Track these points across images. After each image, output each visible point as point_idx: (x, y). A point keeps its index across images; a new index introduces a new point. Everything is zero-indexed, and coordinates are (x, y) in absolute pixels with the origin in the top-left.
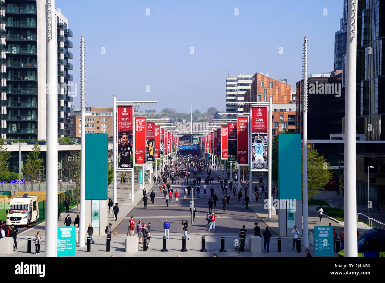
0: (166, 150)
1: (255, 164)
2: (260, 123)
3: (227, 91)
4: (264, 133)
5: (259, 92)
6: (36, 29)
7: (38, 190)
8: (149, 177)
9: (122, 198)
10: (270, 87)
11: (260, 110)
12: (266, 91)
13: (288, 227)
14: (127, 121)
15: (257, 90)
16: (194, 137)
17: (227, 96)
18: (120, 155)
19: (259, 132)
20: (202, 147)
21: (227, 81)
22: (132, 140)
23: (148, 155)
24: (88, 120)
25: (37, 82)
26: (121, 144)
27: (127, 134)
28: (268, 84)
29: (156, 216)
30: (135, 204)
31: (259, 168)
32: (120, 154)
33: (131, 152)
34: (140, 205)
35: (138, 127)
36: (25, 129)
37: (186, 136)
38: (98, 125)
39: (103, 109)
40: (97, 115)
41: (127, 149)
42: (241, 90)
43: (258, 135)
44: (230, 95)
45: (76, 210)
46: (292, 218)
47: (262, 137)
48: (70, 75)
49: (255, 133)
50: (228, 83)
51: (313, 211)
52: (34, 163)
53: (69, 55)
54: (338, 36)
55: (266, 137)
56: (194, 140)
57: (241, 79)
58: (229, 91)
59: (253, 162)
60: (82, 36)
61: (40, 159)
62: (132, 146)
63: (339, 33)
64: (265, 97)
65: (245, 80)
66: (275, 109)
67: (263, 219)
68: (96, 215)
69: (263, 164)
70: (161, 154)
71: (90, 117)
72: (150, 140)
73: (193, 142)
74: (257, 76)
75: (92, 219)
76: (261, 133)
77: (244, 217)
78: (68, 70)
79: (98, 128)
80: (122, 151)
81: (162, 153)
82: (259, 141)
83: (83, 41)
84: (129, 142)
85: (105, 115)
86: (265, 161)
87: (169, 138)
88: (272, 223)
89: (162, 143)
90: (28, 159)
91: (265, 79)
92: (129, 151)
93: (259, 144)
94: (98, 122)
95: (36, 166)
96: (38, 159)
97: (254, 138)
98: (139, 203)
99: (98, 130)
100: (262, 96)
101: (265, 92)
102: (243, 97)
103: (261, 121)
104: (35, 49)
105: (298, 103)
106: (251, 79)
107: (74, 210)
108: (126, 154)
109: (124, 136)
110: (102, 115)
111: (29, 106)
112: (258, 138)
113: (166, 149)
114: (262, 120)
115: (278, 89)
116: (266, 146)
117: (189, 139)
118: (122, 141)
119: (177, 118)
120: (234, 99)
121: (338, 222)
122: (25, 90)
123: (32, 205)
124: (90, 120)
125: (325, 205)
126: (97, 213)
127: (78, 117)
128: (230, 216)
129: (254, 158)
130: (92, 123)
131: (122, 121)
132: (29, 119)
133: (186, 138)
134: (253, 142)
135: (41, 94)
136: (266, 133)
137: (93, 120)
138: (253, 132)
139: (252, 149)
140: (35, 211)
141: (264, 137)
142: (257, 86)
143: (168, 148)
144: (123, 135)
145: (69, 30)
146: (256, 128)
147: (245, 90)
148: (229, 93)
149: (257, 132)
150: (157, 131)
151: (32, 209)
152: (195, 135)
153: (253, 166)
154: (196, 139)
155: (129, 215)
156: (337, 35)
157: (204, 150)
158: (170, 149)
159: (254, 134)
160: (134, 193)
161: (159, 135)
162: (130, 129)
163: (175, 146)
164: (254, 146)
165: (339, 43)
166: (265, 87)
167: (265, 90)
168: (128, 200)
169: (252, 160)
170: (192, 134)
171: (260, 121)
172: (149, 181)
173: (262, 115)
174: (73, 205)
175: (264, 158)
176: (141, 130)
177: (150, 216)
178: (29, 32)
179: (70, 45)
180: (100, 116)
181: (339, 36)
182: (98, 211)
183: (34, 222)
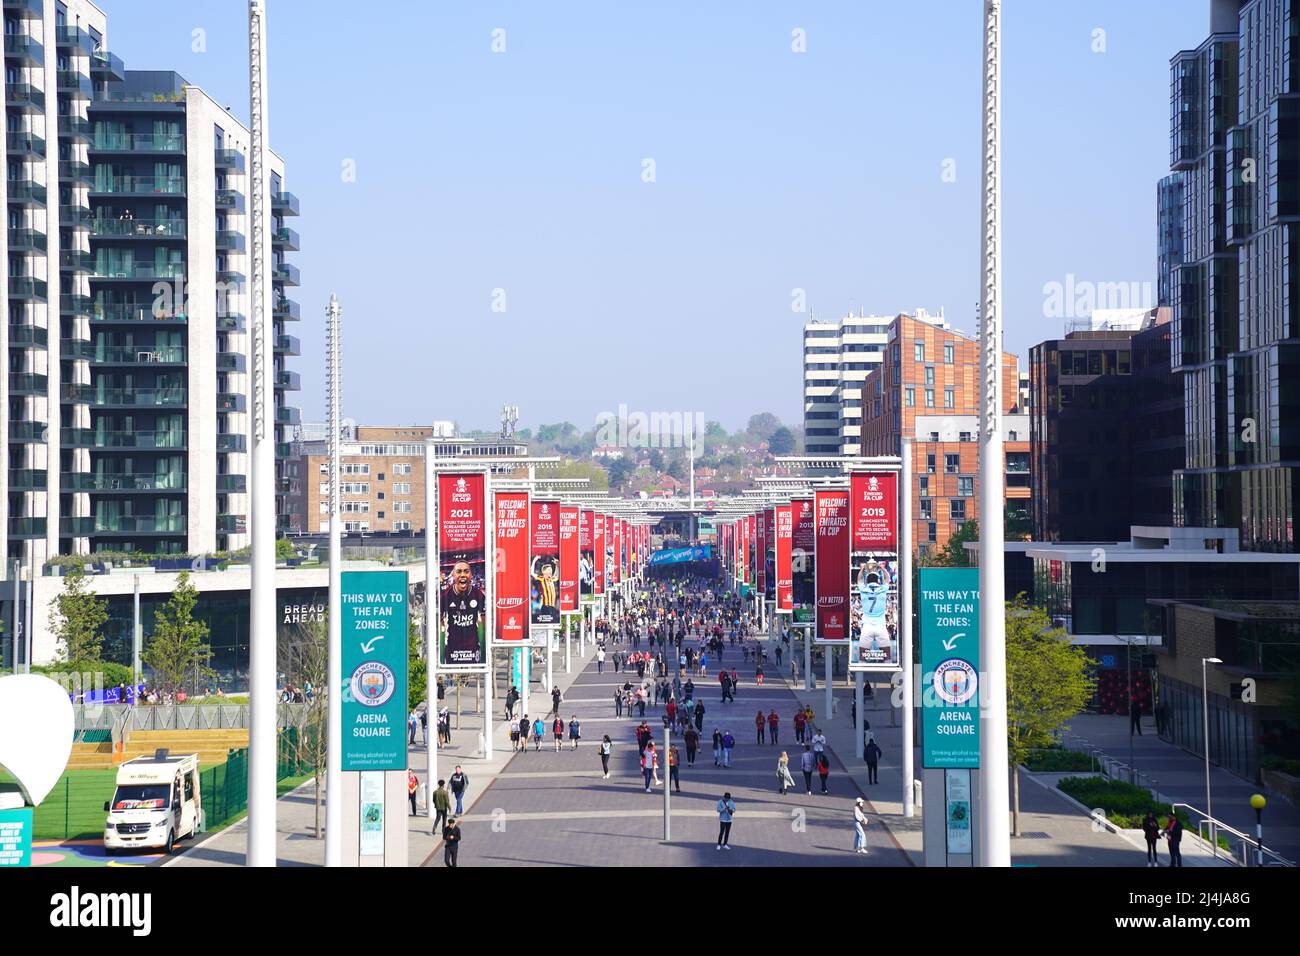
0: (600, 579)
1: (862, 650)
2: (876, 521)
3: (807, 367)
4: (886, 554)
5: (911, 378)
6: (185, 200)
7: (194, 725)
8: (545, 669)
9: (457, 748)
10: (947, 360)
11: (873, 481)
12: (931, 375)
13: (949, 851)
14: (469, 519)
15: (903, 371)
16: (701, 521)
17: (807, 383)
18: (446, 623)
19: (872, 551)
20: (724, 555)
21: (807, 334)
22: (483, 577)
23: (540, 606)
24: (349, 469)
25: (187, 368)
26: (450, 589)
27: (467, 559)
28: (938, 352)
29: (558, 809)
30: (496, 770)
31: (875, 661)
32: (446, 620)
33: (479, 615)
34: (510, 772)
35: (504, 525)
36: (148, 519)
37: (675, 516)
38: (381, 486)
39: (397, 431)
40: (376, 451)
41: (467, 604)
42: (853, 366)
43: (869, 558)
44: (818, 383)
45: (312, 792)
46: (962, 823)
47: (883, 566)
48: (291, 339)
49: (859, 554)
50: (812, 342)
51: (1050, 790)
52: (178, 635)
53: (288, 272)
54: (1167, 190)
55: (894, 565)
56: (700, 530)
57: (854, 329)
58: (814, 370)
59: (856, 643)
60: (332, 298)
61: (197, 624)
62: (484, 597)
63: (1171, 182)
64: (930, 393)
65: (864, 332)
66: (962, 434)
67: (886, 821)
68: (373, 816)
69: (886, 650)
70: (582, 593)
71: (354, 458)
72: (545, 560)
73: (696, 535)
74: (902, 326)
75: (362, 828)
76: (878, 554)
77: (829, 814)
78: (286, 323)
79: (381, 496)
80: (452, 612)
81: (586, 589)
82: (872, 578)
83: (335, 310)
84: (473, 583)
85: (404, 451)
86: (893, 638)
87: (611, 535)
88: (910, 833)
89: (586, 558)
90: (162, 623)
91: (929, 334)
92: (474, 611)
93: (873, 588)
94: (381, 477)
95: (186, 645)
96: (190, 621)
97: (856, 568)
98: (508, 764)
99: (381, 501)
100: (920, 389)
101: (928, 378)
102: (859, 391)
103: (879, 517)
104: (180, 262)
105: (1035, 413)
106: (886, 329)
107: (304, 790)
108: (466, 621)
109: (458, 566)
110: (395, 452)
111: (161, 445)
112: (870, 567)
113: (599, 573)
114: (882, 512)
115: (970, 368)
116: (894, 591)
117: (684, 525)
118: (452, 580)
119: (645, 452)
120: (829, 394)
121: (1113, 831)
122: (147, 392)
123: (182, 783)
124: (356, 469)
125: (1089, 771)
126: (377, 811)
127: (314, 460)
128: (782, 811)
129: (858, 631)
130: (361, 478)
131: (454, 519)
132: (161, 485)
133: (675, 522)
134: (855, 580)
135: (198, 406)
136: (893, 554)
137: (366, 470)
138: (853, 551)
139: (851, 603)
140: (191, 802)
141: (887, 567)
142: (903, 357)
143: (611, 568)
144: (455, 561)
145: (287, 194)
146: (863, 539)
147: (866, 366)
148: (813, 375)
149: (867, 551)
150: (568, 522)
151: (183, 797)
152: (703, 513)
153: (855, 655)
154: (708, 526)
155: (476, 807)
156: (1163, 189)
157: (730, 567)
158: (617, 571)
159: (856, 555)
160: (494, 730)
161: (575, 535)
162: (476, 544)
163: (633, 556)
164: (859, 594)
165: (1171, 213)
166: (930, 360)
167: (930, 371)
168: (474, 754)
169: (853, 636)
170: (692, 509)
171: (874, 517)
172: (542, 685)
173: (880, 498)
174: (302, 775)
175: (890, 629)
176: (513, 534)
177: (541, 811)
178: (162, 209)
179: (291, 244)
180: (388, 454)
181: (1171, 191)
182: (380, 805)
183: (188, 837)
